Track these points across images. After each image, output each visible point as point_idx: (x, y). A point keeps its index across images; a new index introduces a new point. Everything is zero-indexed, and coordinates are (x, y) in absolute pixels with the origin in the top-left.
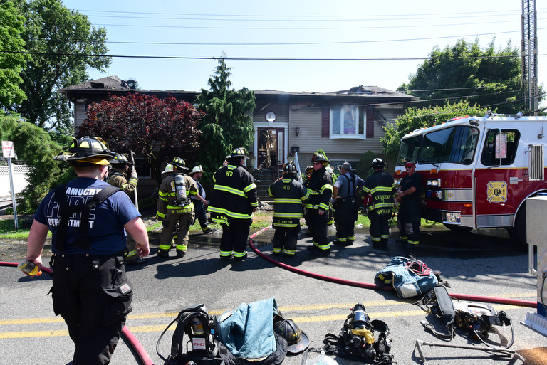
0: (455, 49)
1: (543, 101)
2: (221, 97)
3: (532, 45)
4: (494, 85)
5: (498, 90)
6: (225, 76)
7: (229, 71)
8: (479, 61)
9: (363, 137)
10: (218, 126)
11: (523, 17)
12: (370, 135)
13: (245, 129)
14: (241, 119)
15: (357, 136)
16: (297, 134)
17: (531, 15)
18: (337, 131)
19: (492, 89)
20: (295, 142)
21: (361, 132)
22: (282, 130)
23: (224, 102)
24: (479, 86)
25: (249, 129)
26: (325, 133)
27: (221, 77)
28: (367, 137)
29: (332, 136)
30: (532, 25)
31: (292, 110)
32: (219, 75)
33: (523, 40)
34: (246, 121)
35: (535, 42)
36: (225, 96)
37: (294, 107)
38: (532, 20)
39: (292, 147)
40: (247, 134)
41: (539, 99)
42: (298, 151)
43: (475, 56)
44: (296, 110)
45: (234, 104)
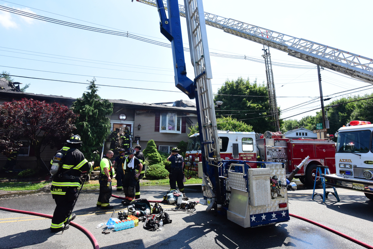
0: (237, 82)
1: (281, 115)
2: (90, 105)
3: (272, 86)
4: (255, 105)
5: (258, 108)
6: (94, 91)
7: (97, 89)
8: (248, 91)
9: (180, 132)
10: (87, 123)
11: (266, 71)
12: (184, 131)
13: (105, 126)
14: (103, 119)
15: (175, 132)
16: (139, 129)
17: (270, 71)
18: (164, 129)
19: (254, 107)
20: (137, 134)
21: (178, 129)
22: (130, 125)
23: (92, 108)
24: (249, 105)
25: (108, 126)
26: (157, 129)
27: (91, 92)
28: (182, 132)
29: (161, 131)
30: (271, 76)
31: (137, 114)
32: (90, 91)
33: (268, 83)
34: (106, 120)
35: (273, 84)
36: (93, 104)
37: (138, 112)
38: (270, 73)
39: (135, 137)
40: (106, 129)
41: (279, 115)
42: (139, 140)
43: (247, 88)
44: (139, 114)
45: (99, 110)
